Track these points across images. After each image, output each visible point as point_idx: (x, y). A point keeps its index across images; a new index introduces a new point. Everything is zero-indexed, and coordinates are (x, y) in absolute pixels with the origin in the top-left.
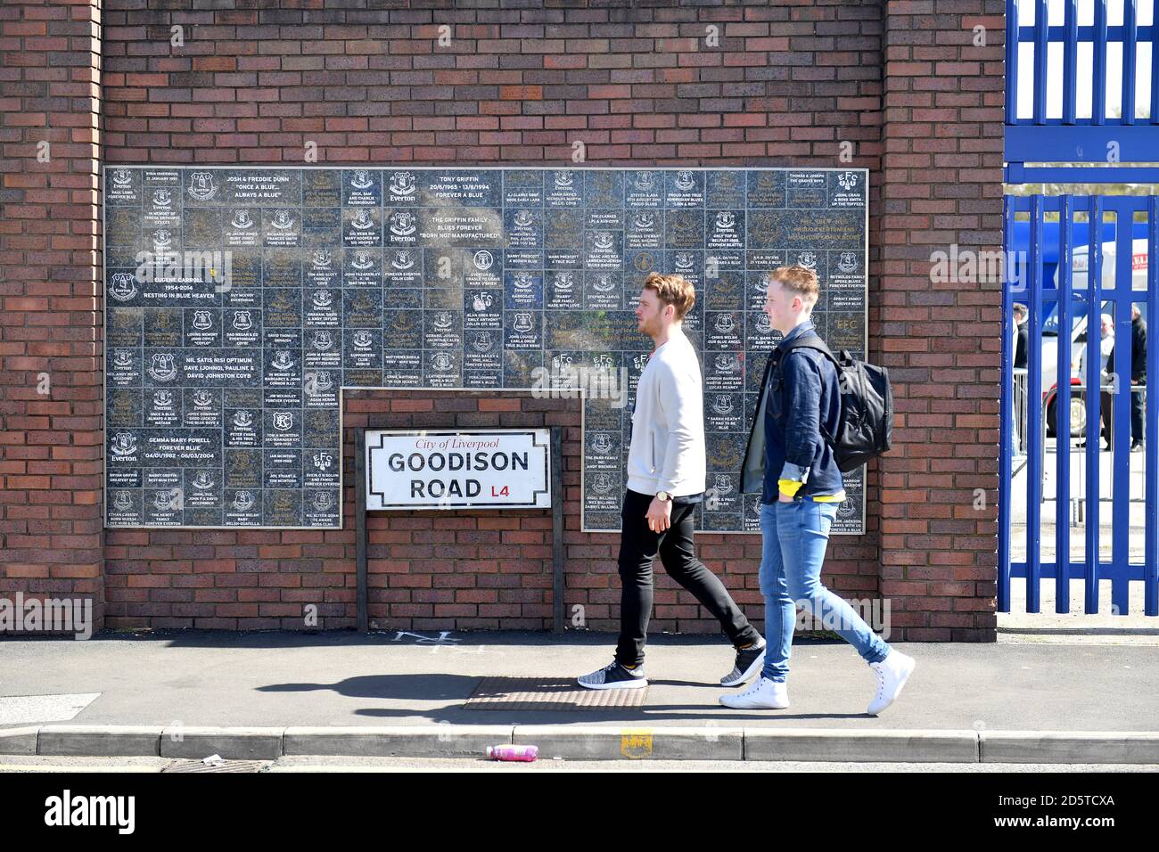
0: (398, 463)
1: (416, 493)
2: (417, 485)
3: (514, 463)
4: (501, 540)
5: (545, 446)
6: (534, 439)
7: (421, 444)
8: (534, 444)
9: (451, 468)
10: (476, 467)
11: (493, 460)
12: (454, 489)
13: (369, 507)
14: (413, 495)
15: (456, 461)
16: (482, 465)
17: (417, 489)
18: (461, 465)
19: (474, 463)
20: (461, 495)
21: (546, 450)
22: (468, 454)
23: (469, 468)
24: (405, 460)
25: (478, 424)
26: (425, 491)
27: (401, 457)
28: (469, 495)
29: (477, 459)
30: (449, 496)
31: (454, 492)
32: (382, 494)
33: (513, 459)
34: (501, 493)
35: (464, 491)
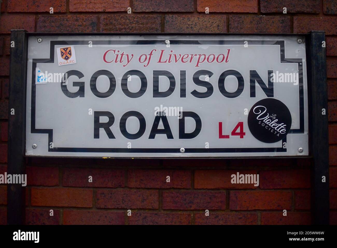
0: (75, 84)
1: (102, 131)
2: (104, 119)
3: (253, 88)
4: (228, 204)
5: (299, 62)
6: (282, 51)
7: (111, 57)
8: (283, 59)
9: (157, 93)
10: (195, 93)
11: (221, 81)
12: (161, 126)
13: (30, 152)
14: (97, 136)
15: (164, 84)
16: (203, 89)
17: (103, 125)
18: (171, 89)
19: (191, 86)
20: (170, 136)
21: (300, 66)
22: (183, 74)
23: (183, 94)
24: (87, 80)
25: (196, 31)
26: (115, 128)
27: (80, 75)
28: (183, 135)
29: (197, 81)
30: (152, 136)
31: (161, 132)
32: (50, 132)
33: (252, 82)
34: (234, 133)
35: (175, 129)
